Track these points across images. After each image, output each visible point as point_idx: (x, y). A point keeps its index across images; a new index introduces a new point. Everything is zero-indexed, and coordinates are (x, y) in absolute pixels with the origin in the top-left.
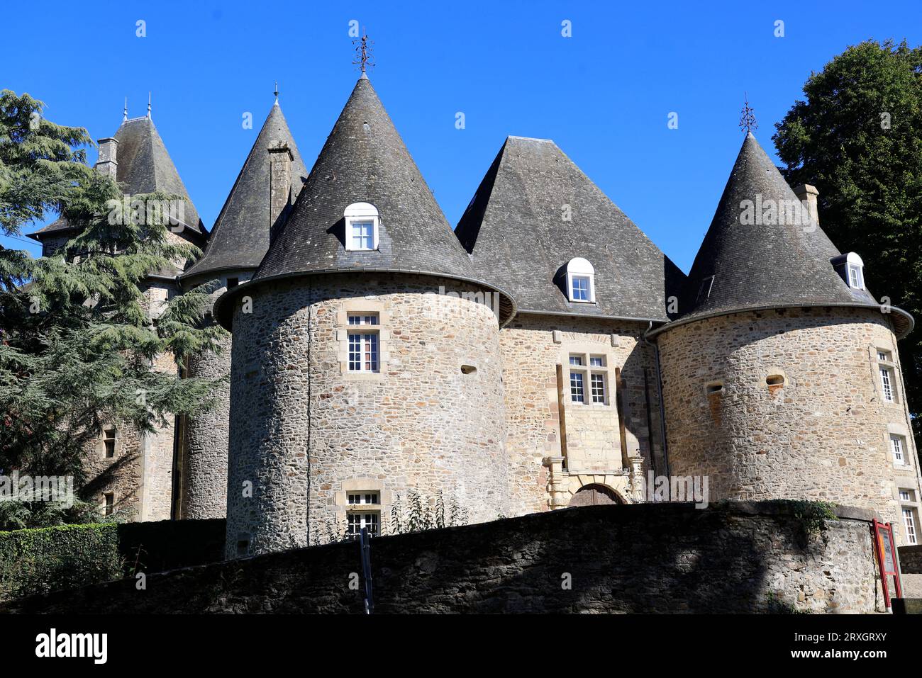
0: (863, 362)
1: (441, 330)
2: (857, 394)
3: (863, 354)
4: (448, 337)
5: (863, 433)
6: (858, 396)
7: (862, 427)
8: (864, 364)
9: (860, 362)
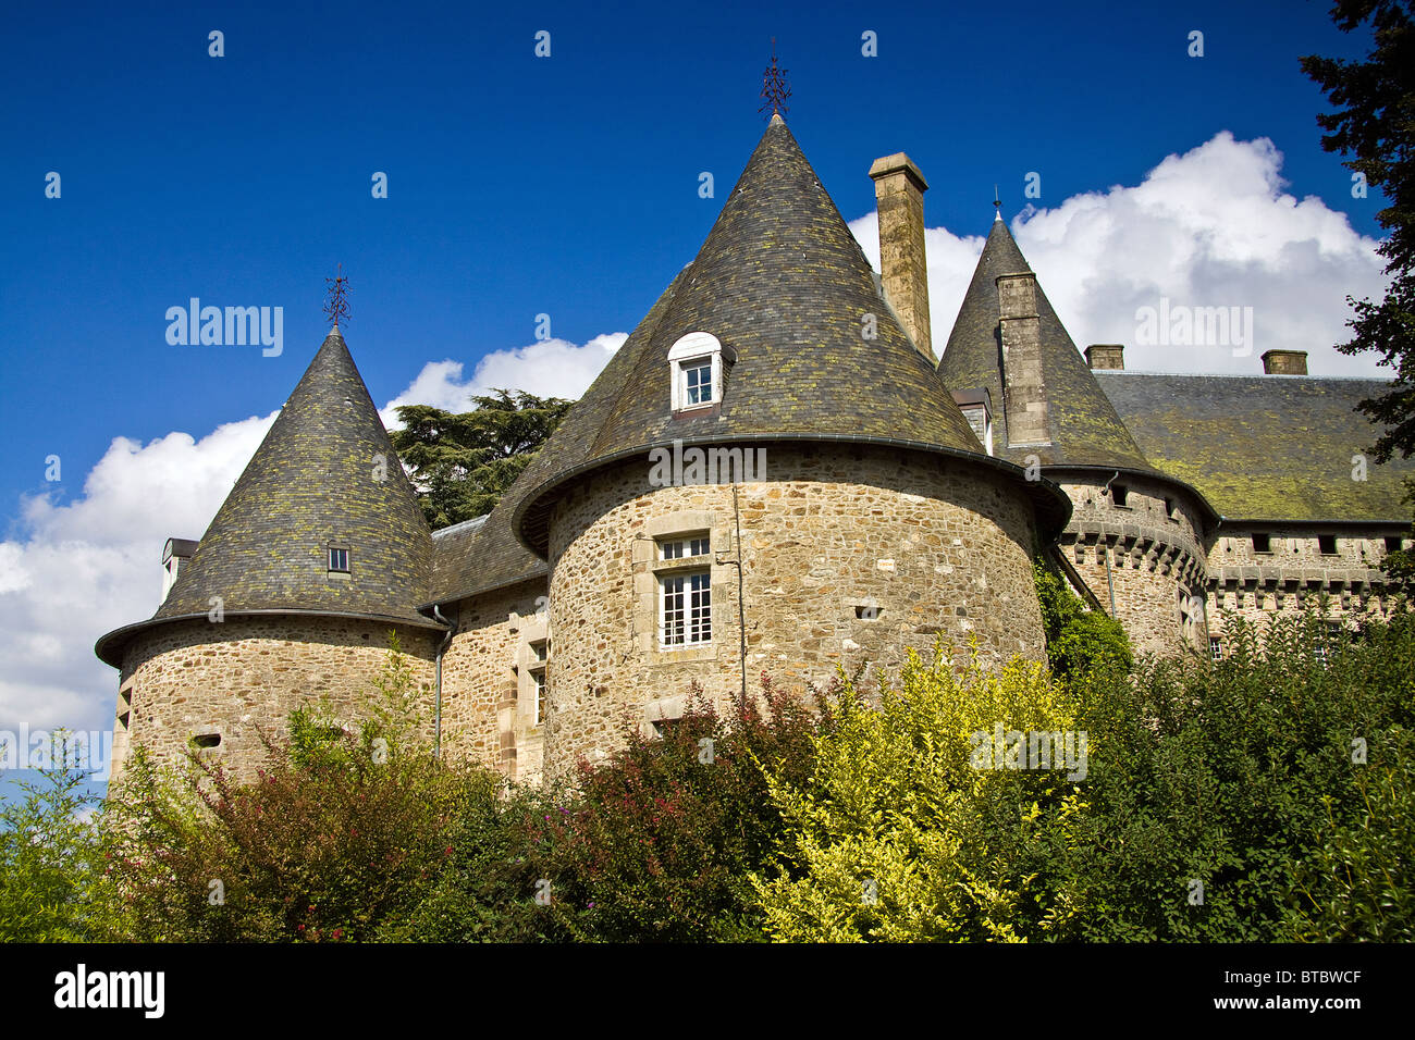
0: (620, 579)
1: (170, 695)
2: (606, 651)
3: (622, 562)
4: (178, 701)
5: (605, 733)
6: (606, 655)
7: (606, 720)
8: (622, 583)
9: (615, 582)
